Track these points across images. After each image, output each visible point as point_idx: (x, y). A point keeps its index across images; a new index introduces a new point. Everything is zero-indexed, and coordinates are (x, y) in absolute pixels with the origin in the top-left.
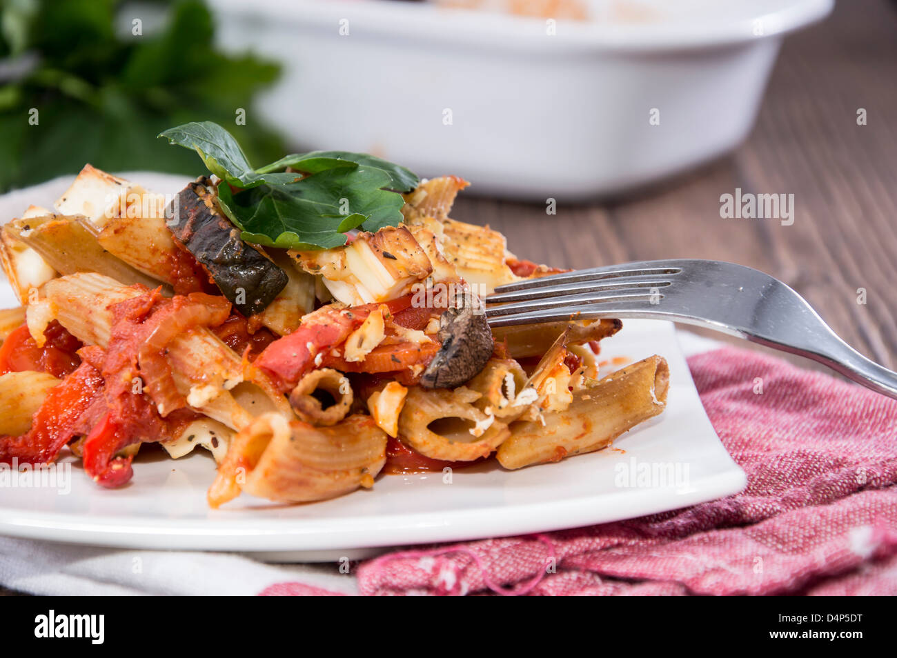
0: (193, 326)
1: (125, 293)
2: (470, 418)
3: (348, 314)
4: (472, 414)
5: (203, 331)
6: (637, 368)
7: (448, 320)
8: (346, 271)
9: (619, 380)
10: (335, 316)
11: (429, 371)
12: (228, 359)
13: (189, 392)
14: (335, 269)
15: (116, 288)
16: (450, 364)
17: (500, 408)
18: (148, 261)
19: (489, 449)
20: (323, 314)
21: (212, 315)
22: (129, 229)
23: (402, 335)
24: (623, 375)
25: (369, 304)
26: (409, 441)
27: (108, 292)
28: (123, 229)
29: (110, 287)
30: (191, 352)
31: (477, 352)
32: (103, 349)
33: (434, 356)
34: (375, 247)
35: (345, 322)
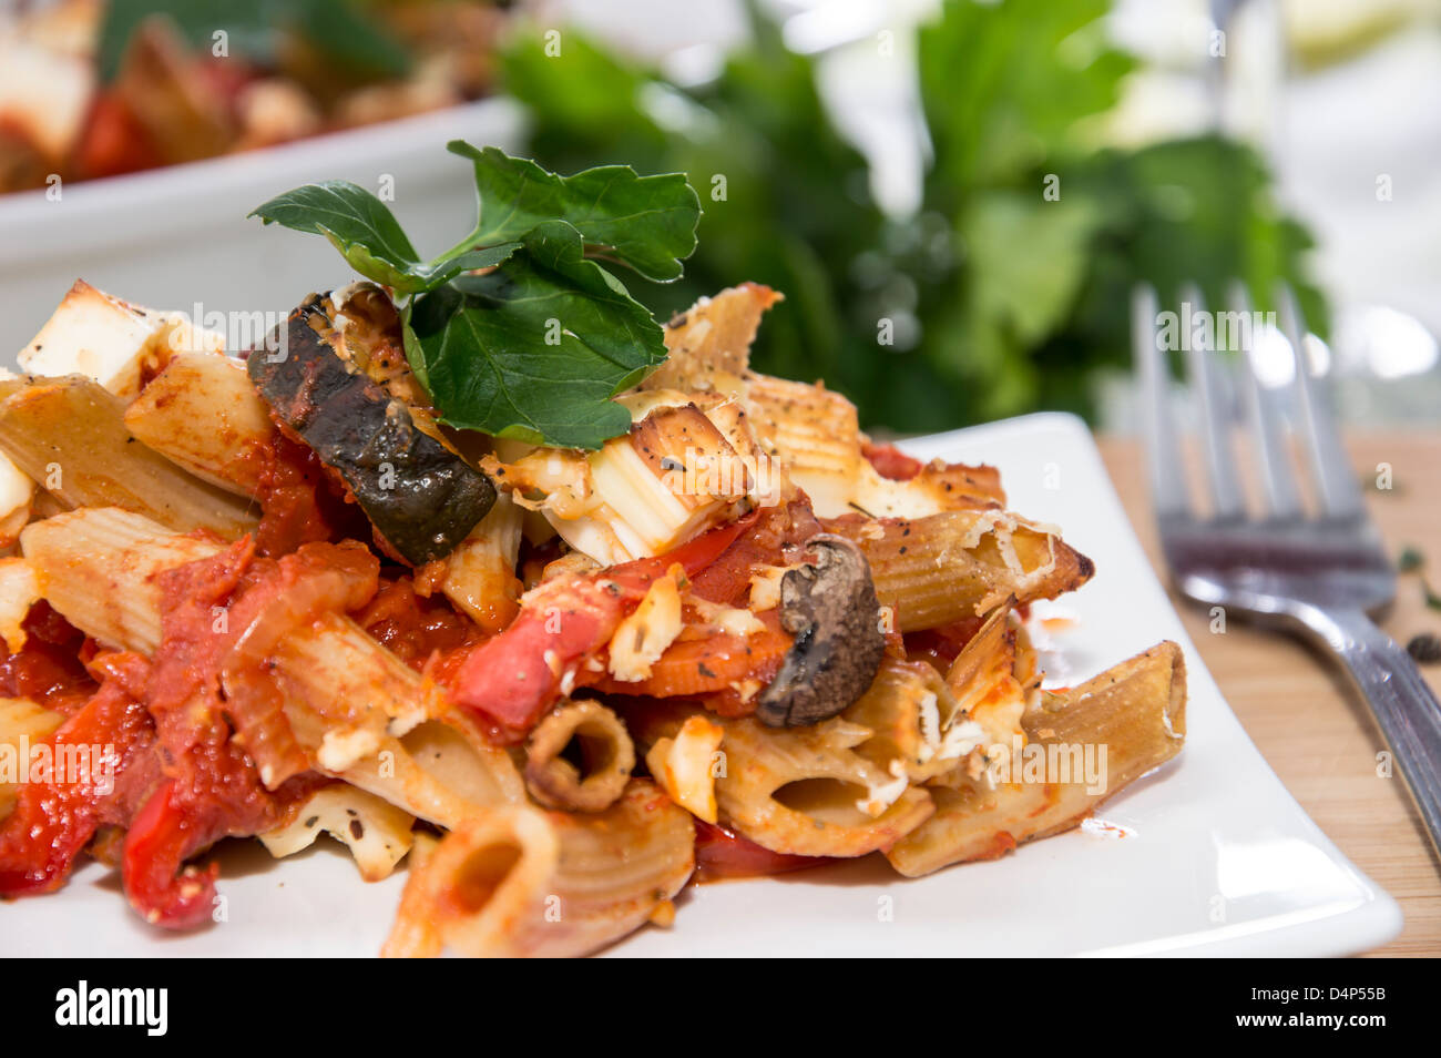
0: (319, 612)
1: (180, 548)
2: (855, 780)
3: (610, 586)
4: (861, 772)
5: (339, 623)
6: (1135, 670)
7: (799, 590)
8: (594, 500)
9: (1103, 695)
10: (585, 591)
11: (775, 695)
12: (395, 679)
13: (322, 742)
14: (573, 497)
15: (159, 540)
16: (817, 683)
17: (919, 762)
18: (217, 457)
19: (894, 838)
20: (562, 590)
21: (352, 589)
22: (183, 397)
23: (711, 620)
24: (1110, 684)
25: (642, 559)
26: (733, 819)
27: (147, 547)
28: (172, 397)
29: (147, 537)
30: (320, 665)
31: (862, 656)
32: (147, 660)
33: (780, 665)
34: (646, 450)
35: (607, 603)
